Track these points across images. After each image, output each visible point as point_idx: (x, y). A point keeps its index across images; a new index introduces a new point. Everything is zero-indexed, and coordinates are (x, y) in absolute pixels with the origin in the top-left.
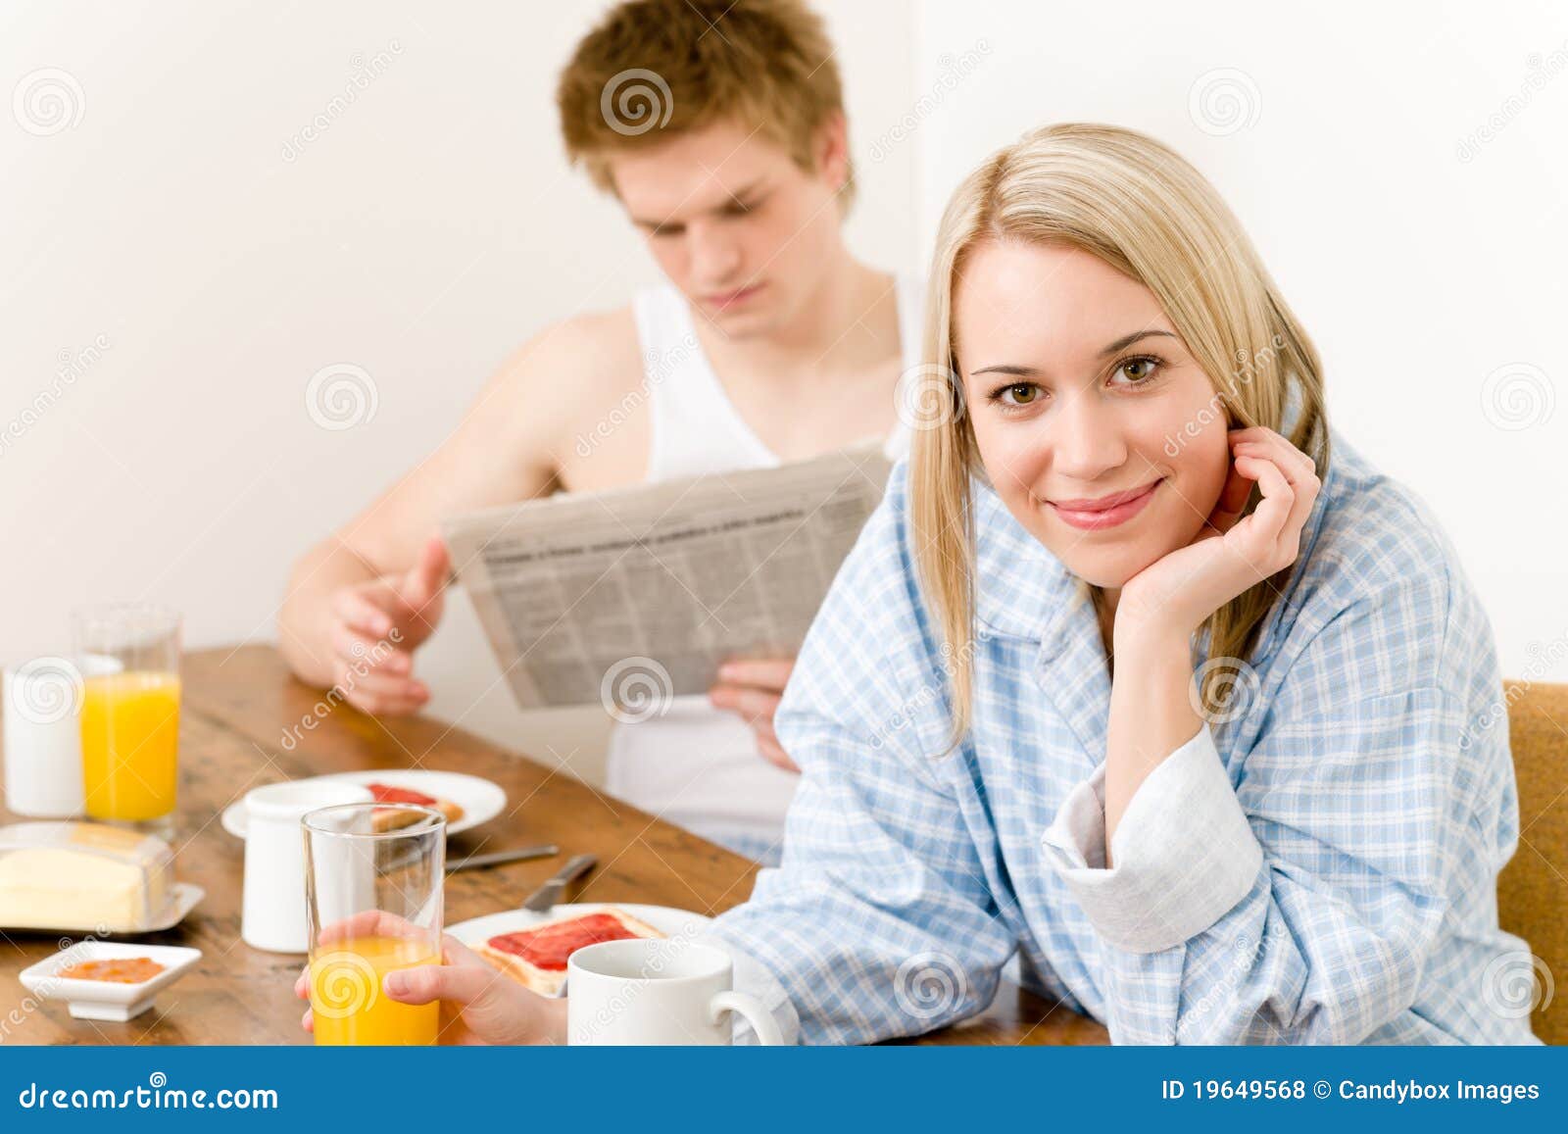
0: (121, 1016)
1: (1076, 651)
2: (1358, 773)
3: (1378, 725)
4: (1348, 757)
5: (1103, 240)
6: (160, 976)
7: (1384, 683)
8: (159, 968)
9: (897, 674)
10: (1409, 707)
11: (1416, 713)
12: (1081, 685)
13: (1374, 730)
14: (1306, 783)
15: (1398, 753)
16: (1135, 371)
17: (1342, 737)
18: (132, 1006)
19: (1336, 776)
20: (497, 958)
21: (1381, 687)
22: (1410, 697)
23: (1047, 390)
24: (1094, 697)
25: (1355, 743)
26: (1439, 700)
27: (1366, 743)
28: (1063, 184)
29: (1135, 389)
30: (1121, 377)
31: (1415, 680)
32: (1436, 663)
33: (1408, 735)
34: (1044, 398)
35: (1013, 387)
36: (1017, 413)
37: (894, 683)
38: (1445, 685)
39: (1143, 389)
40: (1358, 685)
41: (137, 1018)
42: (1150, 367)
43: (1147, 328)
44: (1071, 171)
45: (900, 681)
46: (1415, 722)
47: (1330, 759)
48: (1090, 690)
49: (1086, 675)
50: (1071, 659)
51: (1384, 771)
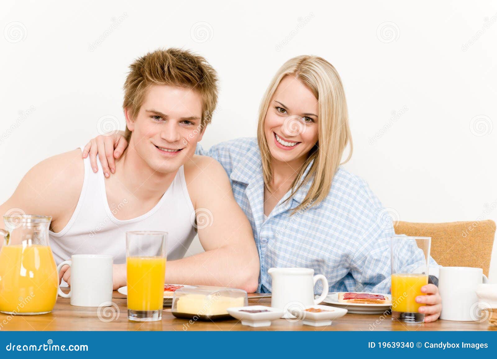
16: (307, 119)
29: (306, 123)
30: (304, 119)
34: (286, 114)
35: (281, 108)
36: (279, 113)
39: (308, 124)
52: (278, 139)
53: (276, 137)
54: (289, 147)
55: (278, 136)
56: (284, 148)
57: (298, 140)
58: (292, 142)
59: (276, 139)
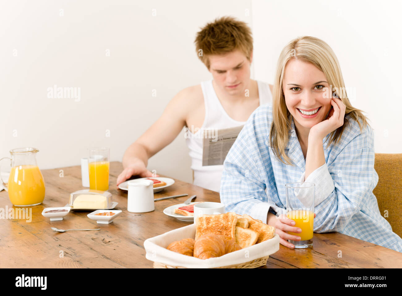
0: (107, 223)
1: (297, 151)
2: (351, 163)
3: (357, 155)
4: (350, 160)
5: (317, 63)
6: (114, 215)
7: (358, 147)
8: (114, 214)
9: (254, 158)
10: (362, 152)
11: (363, 153)
12: (299, 157)
13: (356, 156)
14: (342, 165)
15: (359, 160)
16: (318, 87)
17: (349, 157)
18: (110, 221)
19: (347, 164)
20: (181, 211)
21: (357, 148)
22: (362, 150)
23: (301, 89)
24: (301, 159)
25: (352, 158)
26: (368, 150)
27: (354, 158)
28: (310, 50)
29: (318, 91)
30: (316, 88)
31: (363, 146)
32: (368, 143)
33: (361, 156)
34: (300, 90)
35: (294, 88)
36: (295, 92)
37: (253, 160)
38: (369, 147)
39: (320, 91)
40: (353, 147)
41: (110, 223)
42: (321, 87)
43: (323, 80)
44: (311, 48)
45: (255, 160)
46: (363, 154)
47: (346, 161)
48: (301, 158)
49: (300, 155)
50: (296, 152)
51: (356, 163)
52: (302, 112)
53: (300, 111)
54: (314, 114)
55: (302, 110)
56: (310, 116)
57: (319, 106)
58: (314, 110)
59: (301, 113)
